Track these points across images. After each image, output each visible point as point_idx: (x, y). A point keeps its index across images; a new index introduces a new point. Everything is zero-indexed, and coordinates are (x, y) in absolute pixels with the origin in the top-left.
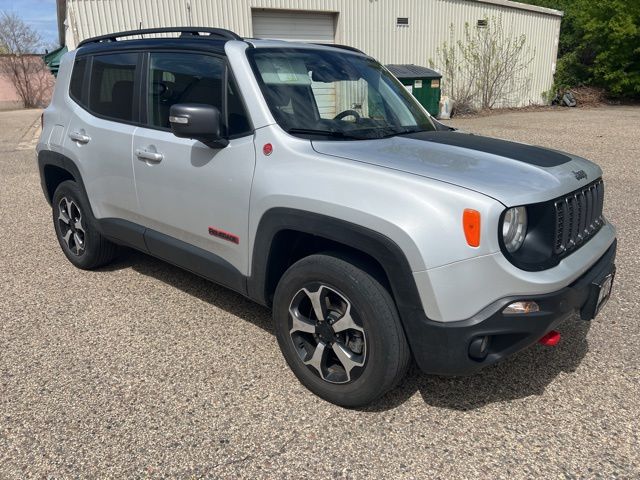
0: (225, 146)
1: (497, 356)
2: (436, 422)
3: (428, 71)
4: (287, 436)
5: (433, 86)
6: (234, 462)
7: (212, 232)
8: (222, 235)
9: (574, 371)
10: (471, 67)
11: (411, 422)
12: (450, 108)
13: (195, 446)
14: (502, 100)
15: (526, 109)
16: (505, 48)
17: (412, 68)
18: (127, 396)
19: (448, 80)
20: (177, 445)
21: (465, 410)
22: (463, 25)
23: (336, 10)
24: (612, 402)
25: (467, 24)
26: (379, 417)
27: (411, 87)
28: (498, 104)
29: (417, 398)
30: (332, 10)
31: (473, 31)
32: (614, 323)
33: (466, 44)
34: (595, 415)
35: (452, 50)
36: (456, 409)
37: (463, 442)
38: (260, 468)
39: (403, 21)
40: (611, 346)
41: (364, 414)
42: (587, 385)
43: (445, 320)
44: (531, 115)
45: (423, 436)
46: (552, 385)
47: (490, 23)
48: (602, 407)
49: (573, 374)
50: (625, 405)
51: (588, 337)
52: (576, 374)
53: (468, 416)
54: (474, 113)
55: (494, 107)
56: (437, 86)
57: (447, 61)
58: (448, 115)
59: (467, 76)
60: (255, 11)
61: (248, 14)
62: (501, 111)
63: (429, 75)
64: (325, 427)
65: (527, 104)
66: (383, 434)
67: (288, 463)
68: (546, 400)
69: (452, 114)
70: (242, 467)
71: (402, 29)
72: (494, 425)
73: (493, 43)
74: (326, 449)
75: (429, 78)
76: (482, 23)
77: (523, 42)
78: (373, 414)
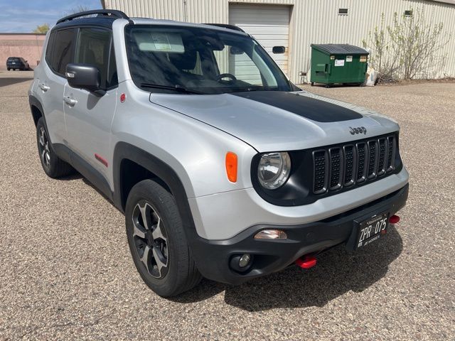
0: (103, 95)
1: (258, 272)
2: (223, 318)
3: (359, 49)
4: (107, 312)
5: (361, 60)
6: (57, 326)
7: (97, 157)
8: (100, 159)
9: (361, 291)
10: (396, 46)
11: (205, 314)
12: (374, 78)
13: (40, 310)
14: (421, 73)
15: (441, 80)
16: (426, 31)
17: (347, 47)
18: (20, 267)
19: (377, 56)
20: (29, 307)
21: (252, 311)
22: (393, 14)
23: (291, 3)
24: (380, 321)
25: (396, 14)
26: (182, 307)
27: (343, 61)
28: (418, 76)
29: (220, 297)
30: (288, 3)
31: (400, 19)
32: (420, 255)
33: (393, 29)
34: (358, 329)
35: (382, 33)
36: (245, 309)
37: (234, 336)
38: (72, 333)
39: (343, 11)
40: (407, 275)
41: (172, 303)
42: (366, 304)
43: (209, 237)
44: (443, 85)
45: (206, 327)
46: (335, 301)
47: (415, 13)
48: (368, 325)
49: (359, 293)
50: (390, 326)
51: (391, 265)
52: (362, 294)
53: (251, 316)
54: (396, 82)
55: (414, 78)
56: (365, 60)
57: (378, 42)
58: (373, 83)
59: (393, 54)
60: (231, 4)
61: (226, 6)
62: (419, 81)
63: (358, 52)
64: (138, 310)
65: (442, 76)
66: (177, 321)
67: (94, 332)
68: (323, 312)
69: (376, 83)
70: (61, 330)
71: (343, 17)
72: (268, 326)
73: (417, 28)
74: (128, 326)
75: (358, 55)
76: (408, 13)
77: (441, 28)
78: (178, 304)
